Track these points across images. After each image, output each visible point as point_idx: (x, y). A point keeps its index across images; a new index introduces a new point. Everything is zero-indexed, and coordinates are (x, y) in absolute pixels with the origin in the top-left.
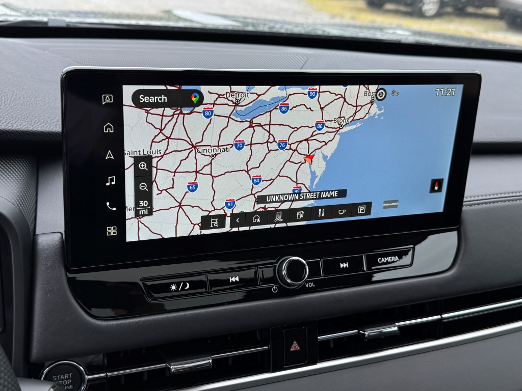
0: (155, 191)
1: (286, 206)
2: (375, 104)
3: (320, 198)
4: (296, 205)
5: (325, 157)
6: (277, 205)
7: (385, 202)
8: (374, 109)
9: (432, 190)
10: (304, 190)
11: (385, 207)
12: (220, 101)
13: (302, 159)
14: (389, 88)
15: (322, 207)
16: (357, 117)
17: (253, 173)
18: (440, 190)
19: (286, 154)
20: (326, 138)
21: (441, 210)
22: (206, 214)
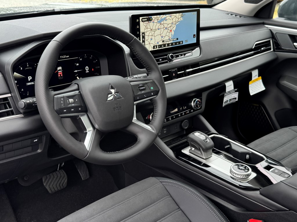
0: (145, 40)
1: (167, 43)
3: (173, 40)
4: (169, 42)
5: (174, 30)
6: (166, 42)
8: (182, 19)
9: (194, 37)
10: (170, 39)
11: (185, 42)
12: (155, 19)
13: (169, 31)
14: (184, 13)
15: (174, 43)
16: (179, 21)
17: (162, 35)
18: (195, 37)
19: (167, 30)
20: (174, 26)
21: (196, 42)
22: (154, 45)
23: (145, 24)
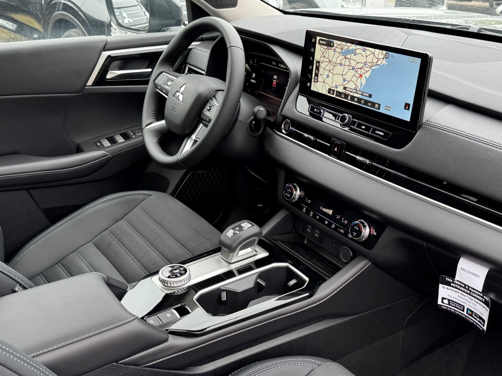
0: (319, 75)
1: (352, 94)
2: (384, 60)
3: (363, 95)
4: (355, 95)
5: (366, 78)
6: (349, 92)
7: (386, 106)
8: (384, 62)
9: (405, 108)
10: (358, 89)
11: (386, 109)
12: (338, 47)
13: (358, 76)
14: (390, 53)
15: (363, 99)
16: (379, 63)
17: (344, 77)
18: (408, 109)
19: (354, 72)
20: (367, 69)
21: (409, 120)
22: (330, 87)
23: (322, 49)
